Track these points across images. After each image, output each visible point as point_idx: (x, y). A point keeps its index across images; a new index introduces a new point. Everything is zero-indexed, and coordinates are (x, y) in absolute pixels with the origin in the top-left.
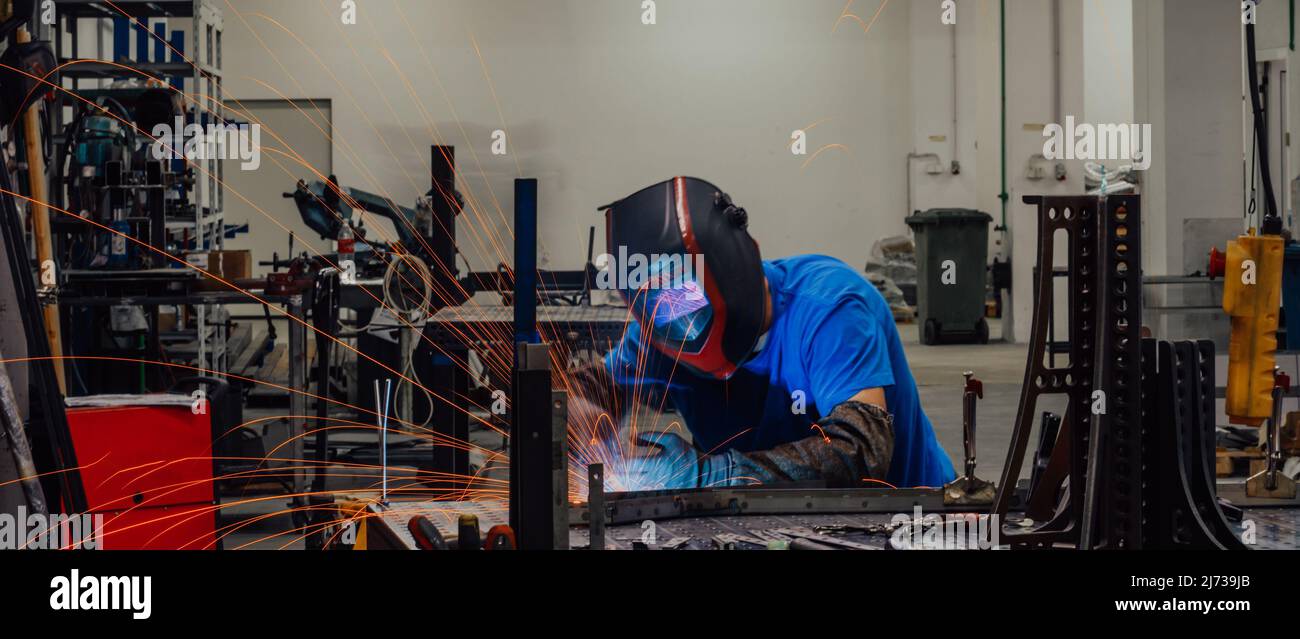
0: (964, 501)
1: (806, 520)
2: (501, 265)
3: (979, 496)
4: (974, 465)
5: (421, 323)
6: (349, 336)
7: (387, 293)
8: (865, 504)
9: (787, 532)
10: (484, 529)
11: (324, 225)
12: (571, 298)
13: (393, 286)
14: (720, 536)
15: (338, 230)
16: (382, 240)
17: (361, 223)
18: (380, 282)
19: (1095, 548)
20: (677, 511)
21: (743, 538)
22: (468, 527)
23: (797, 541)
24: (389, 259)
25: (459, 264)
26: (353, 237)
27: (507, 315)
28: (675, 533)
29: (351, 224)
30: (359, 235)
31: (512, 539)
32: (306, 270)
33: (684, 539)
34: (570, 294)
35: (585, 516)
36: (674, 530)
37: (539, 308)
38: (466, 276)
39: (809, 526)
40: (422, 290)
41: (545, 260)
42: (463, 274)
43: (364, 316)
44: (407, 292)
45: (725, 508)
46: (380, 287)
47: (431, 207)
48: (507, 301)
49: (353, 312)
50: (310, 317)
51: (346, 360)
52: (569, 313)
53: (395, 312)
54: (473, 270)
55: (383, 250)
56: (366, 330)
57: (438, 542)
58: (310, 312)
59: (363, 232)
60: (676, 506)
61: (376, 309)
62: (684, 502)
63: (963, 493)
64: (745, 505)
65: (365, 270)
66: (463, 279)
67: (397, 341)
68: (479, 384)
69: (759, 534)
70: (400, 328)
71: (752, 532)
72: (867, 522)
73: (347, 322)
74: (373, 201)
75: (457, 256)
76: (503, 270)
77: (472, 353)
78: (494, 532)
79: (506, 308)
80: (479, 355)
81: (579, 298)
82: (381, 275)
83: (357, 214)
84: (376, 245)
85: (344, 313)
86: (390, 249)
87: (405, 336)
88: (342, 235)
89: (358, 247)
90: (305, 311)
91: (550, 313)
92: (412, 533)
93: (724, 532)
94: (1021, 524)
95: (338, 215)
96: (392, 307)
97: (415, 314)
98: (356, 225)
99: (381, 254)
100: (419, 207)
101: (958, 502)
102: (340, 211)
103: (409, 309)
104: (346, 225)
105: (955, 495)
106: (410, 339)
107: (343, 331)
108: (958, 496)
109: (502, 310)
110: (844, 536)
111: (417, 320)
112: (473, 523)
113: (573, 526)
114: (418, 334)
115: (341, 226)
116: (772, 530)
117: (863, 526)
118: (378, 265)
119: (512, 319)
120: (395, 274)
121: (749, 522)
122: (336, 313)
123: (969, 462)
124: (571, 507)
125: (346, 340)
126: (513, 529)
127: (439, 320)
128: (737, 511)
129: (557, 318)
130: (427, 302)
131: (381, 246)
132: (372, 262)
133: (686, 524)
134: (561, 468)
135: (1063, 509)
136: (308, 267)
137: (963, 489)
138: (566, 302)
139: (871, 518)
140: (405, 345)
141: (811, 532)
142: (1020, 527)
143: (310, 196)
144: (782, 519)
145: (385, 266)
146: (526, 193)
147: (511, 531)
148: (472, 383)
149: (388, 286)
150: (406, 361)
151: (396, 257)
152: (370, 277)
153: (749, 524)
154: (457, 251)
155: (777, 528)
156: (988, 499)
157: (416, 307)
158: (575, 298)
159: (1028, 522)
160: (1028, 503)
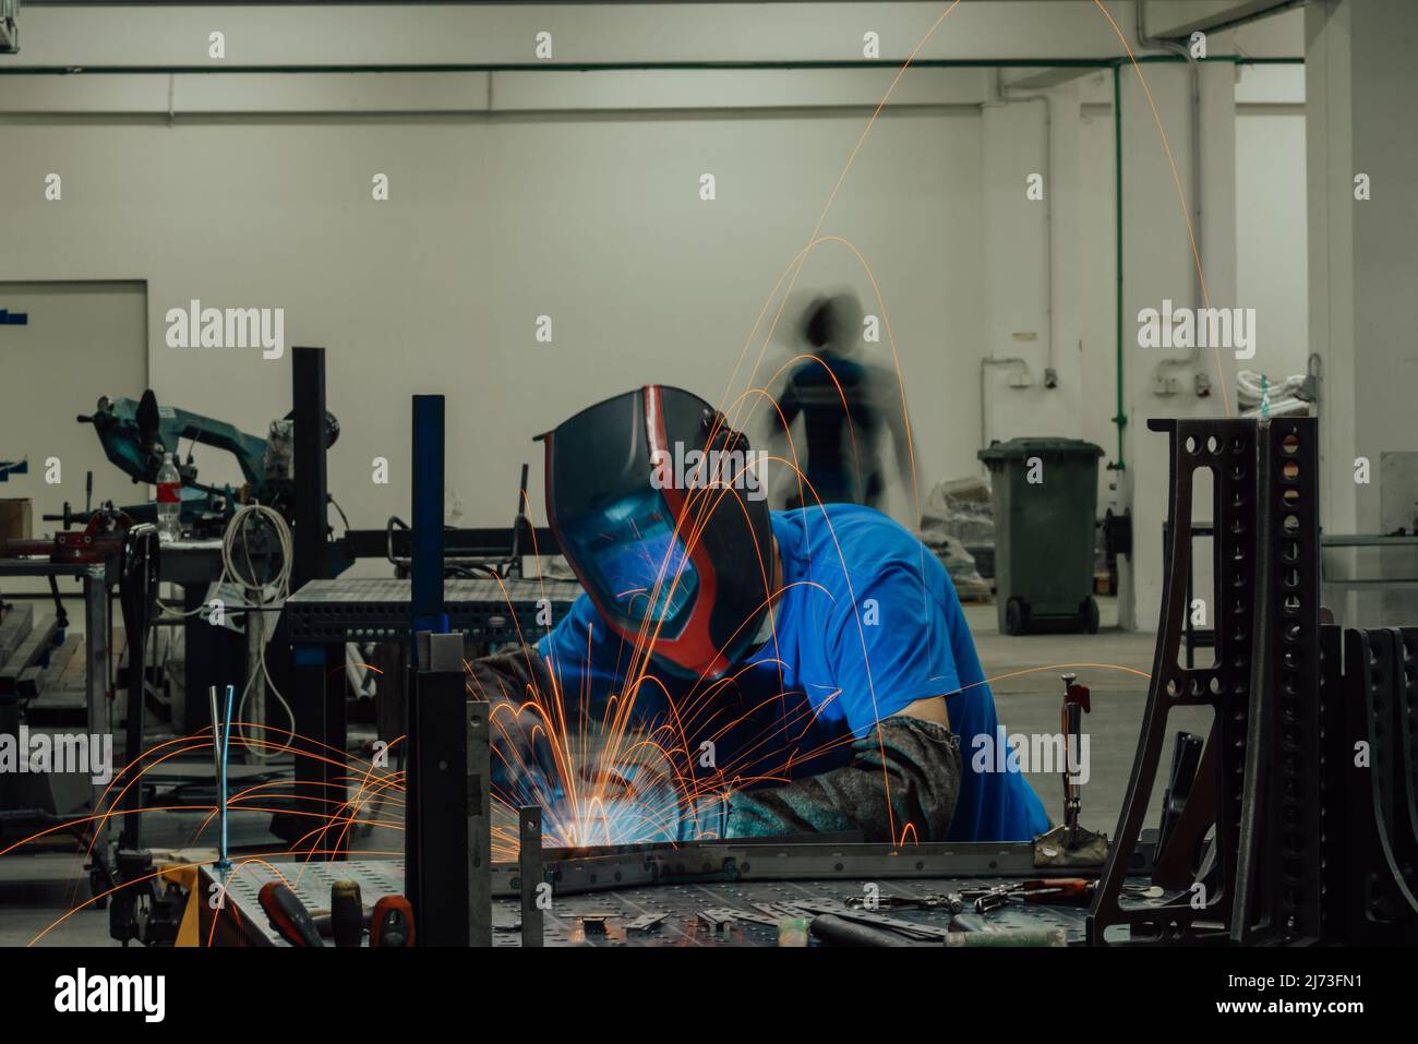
0: (1063, 861)
1: (835, 888)
2: (396, 520)
3: (1085, 854)
4: (1078, 810)
5: (278, 604)
6: (173, 623)
7: (228, 561)
8: (920, 866)
9: (807, 905)
10: (369, 901)
11: (137, 461)
12: (494, 567)
13: (237, 552)
14: (710, 912)
15: (158, 470)
16: (220, 485)
17: (190, 460)
18: (217, 544)
19: (1253, 929)
20: (648, 875)
21: (744, 915)
22: (345, 899)
23: (822, 918)
24: (230, 513)
25: (333, 517)
26: (179, 480)
27: (402, 593)
28: (645, 908)
29: (176, 461)
30: (188, 477)
31: (410, 915)
32: (111, 528)
33: (658, 916)
34: (492, 562)
35: (513, 883)
36: (643, 903)
37: (448, 582)
38: (342, 536)
39: (839, 898)
40: (278, 557)
41: (456, 513)
42: (338, 533)
43: (196, 595)
44: (258, 558)
45: (716, 871)
46: (217, 552)
47: (292, 434)
48: (402, 572)
49: (179, 589)
50: (116, 595)
51: (169, 658)
52: (492, 589)
53: (241, 586)
54: (353, 527)
55: (222, 499)
56: (198, 614)
57: (302, 920)
58: (116, 589)
59: (194, 472)
60: (646, 867)
61: (213, 584)
62: (659, 862)
63: (1061, 849)
64: (746, 867)
65: (196, 527)
66: (338, 540)
67: (242, 630)
68: (363, 693)
69: (767, 909)
70: (247, 611)
71: (757, 905)
72: (922, 892)
73: (170, 603)
74: (207, 428)
75: (330, 506)
76: (396, 527)
77: (352, 647)
78: (382, 907)
79: (402, 582)
80: (362, 650)
81: (505, 567)
82: (219, 534)
83: (184, 447)
84: (212, 491)
85: (165, 590)
86: (234, 497)
87: (254, 622)
88: (163, 477)
89: (187, 494)
90: (109, 586)
91: (464, 589)
92: (264, 907)
93: (716, 906)
94: (1146, 894)
95: (157, 447)
96: (236, 581)
97: (269, 591)
98: (183, 462)
99: (220, 504)
100: (274, 435)
101: (1054, 862)
102: (161, 442)
103: (260, 584)
104: (169, 462)
105: (1050, 853)
106: (262, 626)
107: (165, 616)
108: (1054, 854)
109: (395, 586)
110: (890, 911)
111: (271, 600)
112: (353, 893)
113: (497, 898)
114: (272, 620)
115: (162, 464)
116: (785, 903)
117: (917, 898)
118: (214, 520)
119: (409, 598)
120: (239, 533)
121: (753, 892)
122: (154, 589)
123: (1071, 804)
124: (495, 870)
125: (168, 628)
126: (411, 901)
127: (303, 599)
128: (734, 875)
129: (475, 597)
130: (286, 574)
131: (220, 492)
132: (207, 516)
133: (660, 895)
134: (480, 813)
135: (1206, 873)
136: (114, 522)
137: (1061, 843)
138: (486, 574)
139: (929, 886)
140: (254, 635)
141: (843, 905)
142: (1145, 898)
143: (116, 420)
144: (800, 888)
145: (225, 521)
146: (429, 415)
147: (408, 903)
148: (352, 692)
149: (229, 550)
150: (255, 658)
151: (241, 509)
152: (203, 537)
153: (750, 894)
154: (329, 499)
155: (792, 899)
156: (1098, 857)
157: (269, 582)
158: (500, 567)
159: (1156, 891)
160: (1155, 864)
